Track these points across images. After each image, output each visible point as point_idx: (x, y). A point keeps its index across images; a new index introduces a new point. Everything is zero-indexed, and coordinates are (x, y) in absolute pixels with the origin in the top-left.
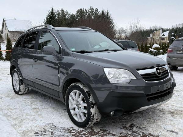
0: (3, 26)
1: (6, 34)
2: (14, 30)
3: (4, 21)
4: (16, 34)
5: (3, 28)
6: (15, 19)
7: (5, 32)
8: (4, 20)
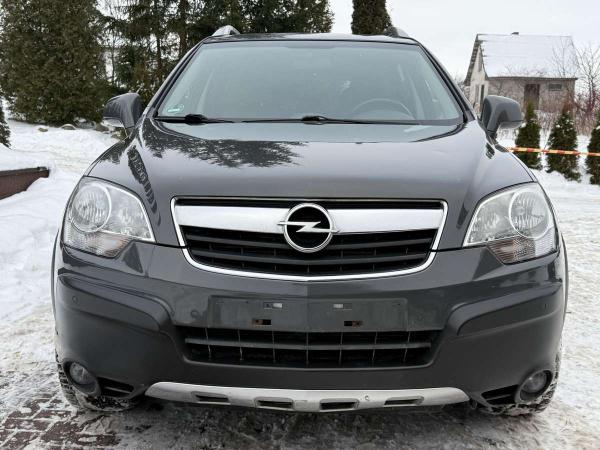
0: (473, 60)
1: (477, 87)
2: (505, 73)
3: (478, 43)
4: (506, 86)
5: (472, 67)
6: (517, 33)
7: (478, 79)
8: (480, 38)
